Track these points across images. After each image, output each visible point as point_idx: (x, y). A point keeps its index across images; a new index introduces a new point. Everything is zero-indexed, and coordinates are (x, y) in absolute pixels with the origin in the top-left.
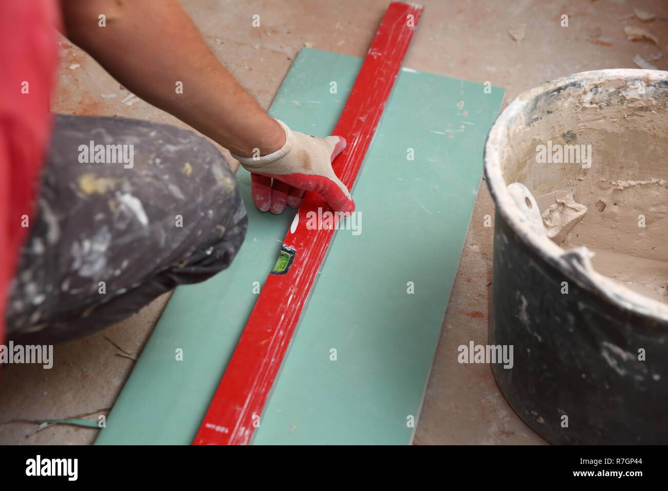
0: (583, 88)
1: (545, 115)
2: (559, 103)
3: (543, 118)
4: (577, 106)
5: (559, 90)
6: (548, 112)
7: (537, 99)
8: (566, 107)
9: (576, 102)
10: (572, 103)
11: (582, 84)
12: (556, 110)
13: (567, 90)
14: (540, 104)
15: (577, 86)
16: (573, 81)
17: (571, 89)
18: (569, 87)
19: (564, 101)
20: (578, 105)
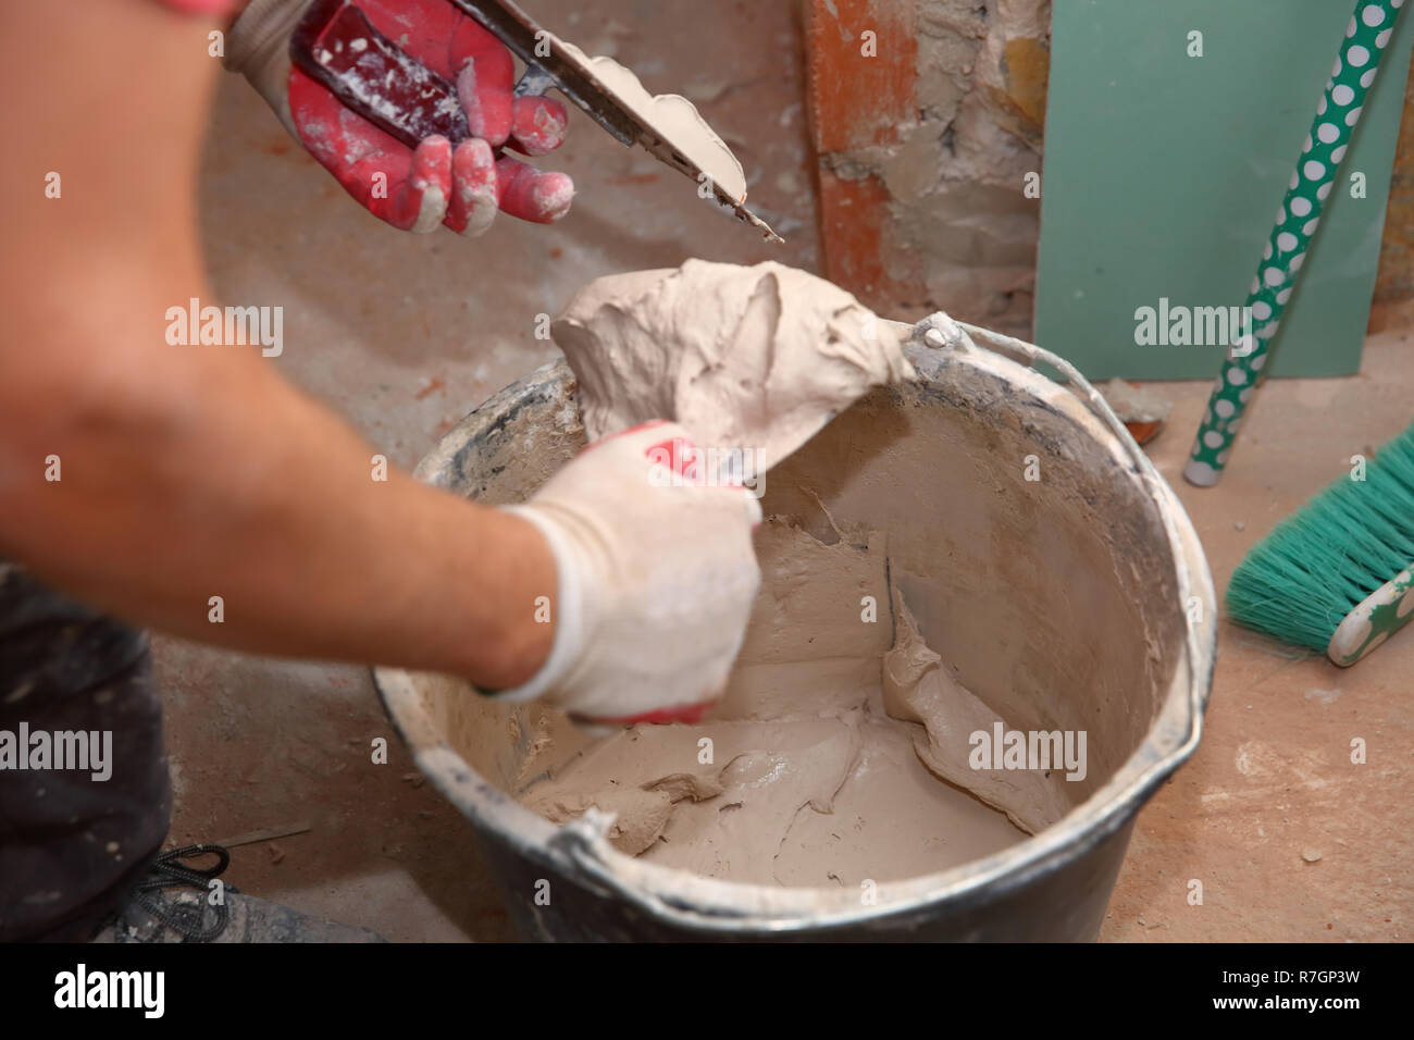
0: (552, 399)
1: (489, 480)
2: (513, 445)
3: (488, 486)
4: (553, 437)
5: (501, 422)
6: (494, 471)
7: (458, 460)
8: (531, 446)
9: (548, 430)
10: (539, 435)
11: (546, 394)
12: (510, 461)
13: (520, 416)
14: (467, 466)
15: (537, 400)
16: (525, 394)
17: (528, 411)
18: (520, 410)
19: (520, 438)
20: (555, 433)
